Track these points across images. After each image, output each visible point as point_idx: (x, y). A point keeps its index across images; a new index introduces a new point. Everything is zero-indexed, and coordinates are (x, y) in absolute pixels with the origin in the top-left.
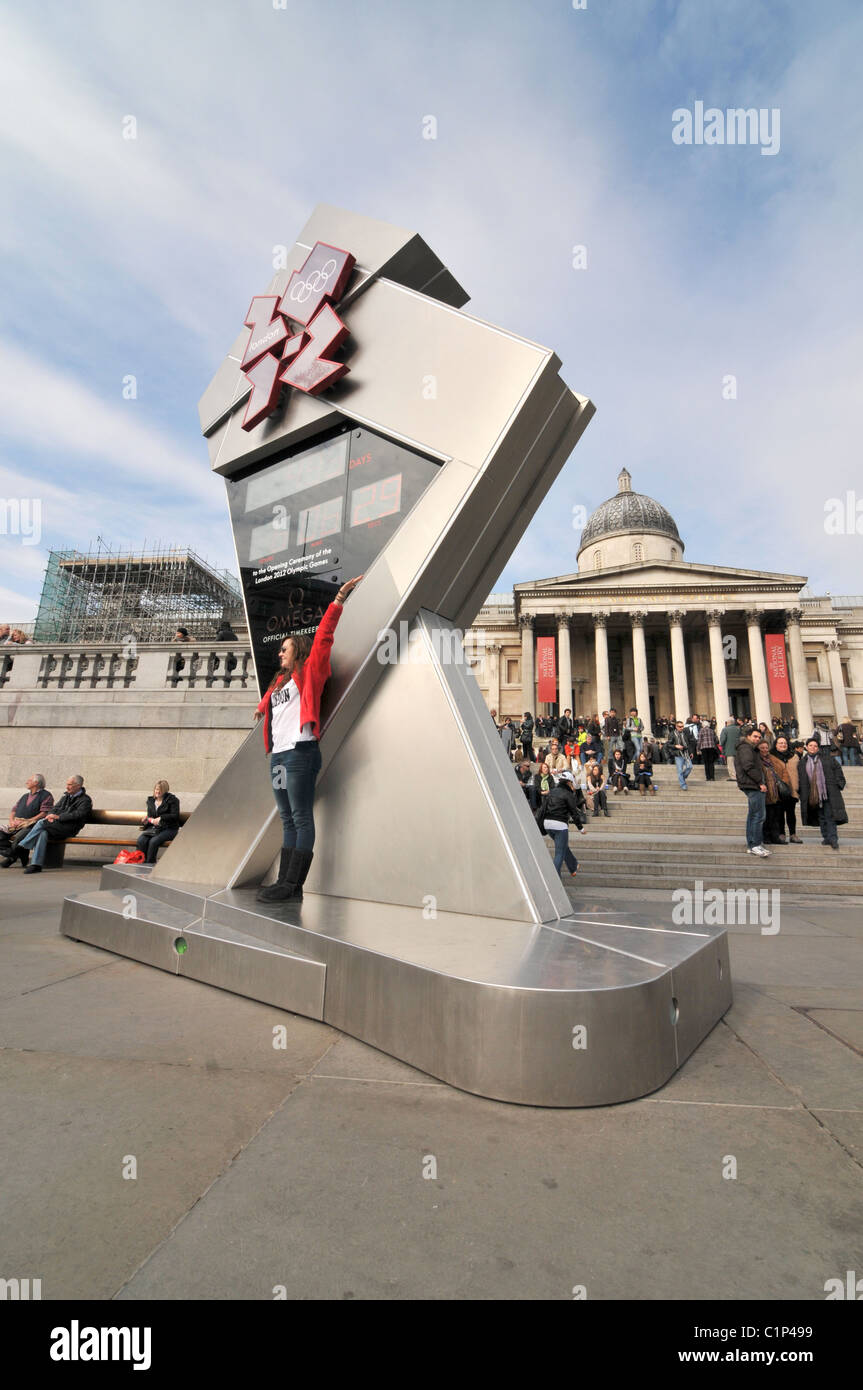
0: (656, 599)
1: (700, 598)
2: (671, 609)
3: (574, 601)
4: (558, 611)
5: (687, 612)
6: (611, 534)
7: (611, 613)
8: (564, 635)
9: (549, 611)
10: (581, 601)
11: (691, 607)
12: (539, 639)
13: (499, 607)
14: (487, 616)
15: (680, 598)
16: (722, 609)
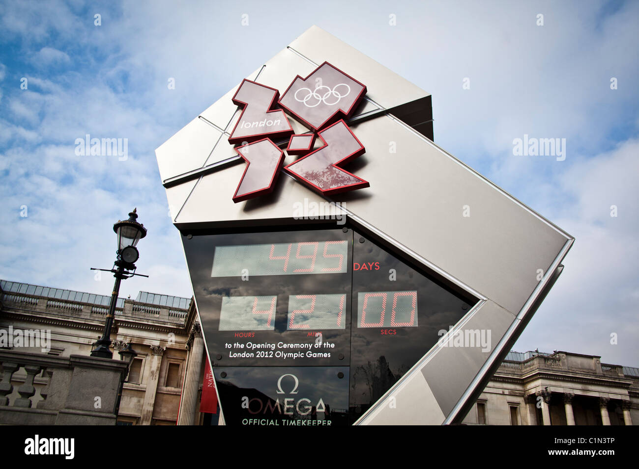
13: (170, 309)
14: (158, 316)
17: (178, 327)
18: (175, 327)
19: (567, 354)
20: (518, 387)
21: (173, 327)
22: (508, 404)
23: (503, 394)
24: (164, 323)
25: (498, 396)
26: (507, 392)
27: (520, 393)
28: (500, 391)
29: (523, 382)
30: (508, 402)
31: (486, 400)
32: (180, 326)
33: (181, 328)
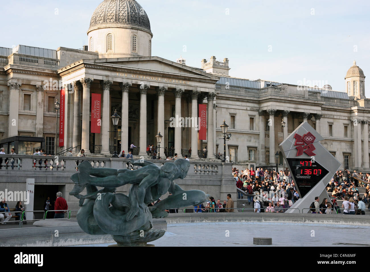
0: (155, 79)
1: (174, 81)
2: (161, 85)
3: (113, 74)
4: (105, 79)
5: (168, 88)
6: (119, 25)
7: (133, 84)
8: (107, 94)
9: (100, 78)
10: (117, 74)
11: (169, 86)
12: (93, 95)
13: (45, 59)
14: (37, 64)
15: (165, 80)
16: (183, 88)
17: (52, 73)
18: (51, 72)
19: (289, 85)
20: (256, 105)
21: (49, 72)
22: (248, 116)
23: (247, 110)
24: (44, 70)
25: (243, 111)
26: (249, 108)
27: (256, 109)
28: (245, 108)
29: (259, 102)
30: (249, 115)
31: (236, 114)
32: (54, 72)
33: (55, 73)
